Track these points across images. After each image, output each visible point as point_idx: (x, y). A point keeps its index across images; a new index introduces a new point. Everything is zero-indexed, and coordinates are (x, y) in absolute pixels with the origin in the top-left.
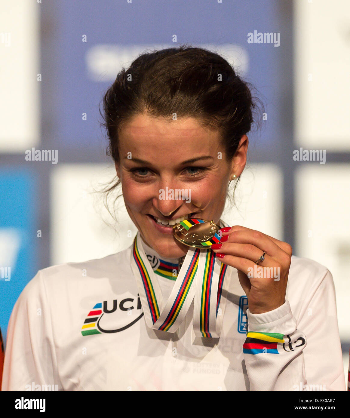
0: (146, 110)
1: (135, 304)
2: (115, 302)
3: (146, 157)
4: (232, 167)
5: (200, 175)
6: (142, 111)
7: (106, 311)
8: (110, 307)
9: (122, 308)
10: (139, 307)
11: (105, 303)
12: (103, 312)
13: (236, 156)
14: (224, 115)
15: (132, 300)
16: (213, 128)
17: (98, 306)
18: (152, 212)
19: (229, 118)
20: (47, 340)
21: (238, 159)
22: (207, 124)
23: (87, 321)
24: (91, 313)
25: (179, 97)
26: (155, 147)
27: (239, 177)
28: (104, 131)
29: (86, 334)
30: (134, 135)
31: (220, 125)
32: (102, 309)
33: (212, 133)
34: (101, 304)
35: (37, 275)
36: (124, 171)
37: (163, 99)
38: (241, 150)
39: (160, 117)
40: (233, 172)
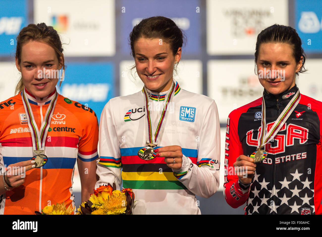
0: (143, 36)
1: (143, 110)
2: (136, 109)
3: (143, 53)
4: (175, 59)
5: (163, 60)
6: (141, 37)
7: (133, 112)
8: (134, 111)
9: (138, 111)
10: (144, 111)
11: (132, 110)
12: (131, 113)
13: (177, 55)
14: (171, 39)
15: (142, 108)
16: (167, 43)
17: (130, 111)
18: (146, 73)
19: (173, 40)
20: (114, 126)
21: (178, 56)
22: (165, 41)
23: (126, 116)
24: (127, 113)
25: (154, 32)
26: (146, 49)
27: (178, 63)
28: (130, 46)
29: (126, 121)
30: (139, 45)
31: (170, 42)
32: (131, 112)
33: (167, 44)
34: (131, 110)
35: (109, 101)
36: (137, 59)
37: (149, 33)
38: (179, 52)
39: (148, 39)
40: (176, 61)
